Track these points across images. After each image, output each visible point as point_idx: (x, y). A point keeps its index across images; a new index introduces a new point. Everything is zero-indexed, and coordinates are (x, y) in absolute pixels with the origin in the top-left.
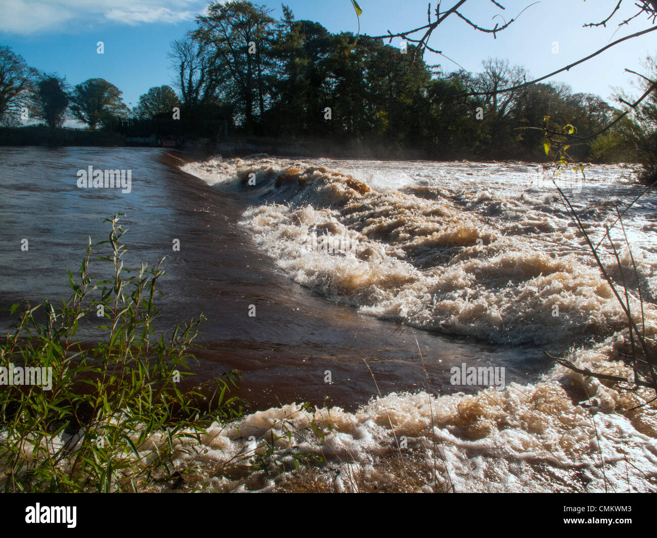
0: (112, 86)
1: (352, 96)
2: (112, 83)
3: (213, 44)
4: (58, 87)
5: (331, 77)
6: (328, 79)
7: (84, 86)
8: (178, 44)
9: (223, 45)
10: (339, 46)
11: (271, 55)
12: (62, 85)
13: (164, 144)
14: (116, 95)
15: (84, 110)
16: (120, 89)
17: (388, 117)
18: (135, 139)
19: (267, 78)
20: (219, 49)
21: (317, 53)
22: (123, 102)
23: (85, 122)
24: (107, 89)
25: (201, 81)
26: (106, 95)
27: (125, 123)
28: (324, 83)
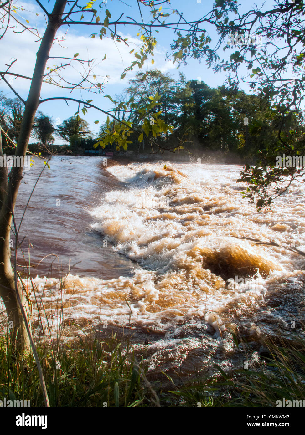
0: (83, 120)
1: (222, 126)
2: (84, 119)
3: (138, 95)
4: (49, 122)
5: (211, 114)
6: (209, 115)
7: (68, 121)
8: (117, 96)
9: (144, 96)
10: (215, 95)
11: (173, 101)
12: (51, 121)
13: (107, 154)
14: (86, 126)
15: (68, 134)
16: (88, 122)
17: (245, 138)
18: (90, 151)
19: (170, 114)
20: (142, 98)
21: (202, 99)
22: (89, 129)
23: (68, 141)
24: (81, 122)
25: (130, 118)
26: (80, 125)
27: (85, 142)
28: (207, 117)
